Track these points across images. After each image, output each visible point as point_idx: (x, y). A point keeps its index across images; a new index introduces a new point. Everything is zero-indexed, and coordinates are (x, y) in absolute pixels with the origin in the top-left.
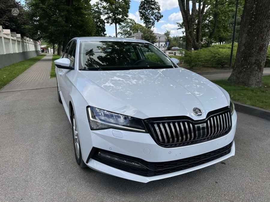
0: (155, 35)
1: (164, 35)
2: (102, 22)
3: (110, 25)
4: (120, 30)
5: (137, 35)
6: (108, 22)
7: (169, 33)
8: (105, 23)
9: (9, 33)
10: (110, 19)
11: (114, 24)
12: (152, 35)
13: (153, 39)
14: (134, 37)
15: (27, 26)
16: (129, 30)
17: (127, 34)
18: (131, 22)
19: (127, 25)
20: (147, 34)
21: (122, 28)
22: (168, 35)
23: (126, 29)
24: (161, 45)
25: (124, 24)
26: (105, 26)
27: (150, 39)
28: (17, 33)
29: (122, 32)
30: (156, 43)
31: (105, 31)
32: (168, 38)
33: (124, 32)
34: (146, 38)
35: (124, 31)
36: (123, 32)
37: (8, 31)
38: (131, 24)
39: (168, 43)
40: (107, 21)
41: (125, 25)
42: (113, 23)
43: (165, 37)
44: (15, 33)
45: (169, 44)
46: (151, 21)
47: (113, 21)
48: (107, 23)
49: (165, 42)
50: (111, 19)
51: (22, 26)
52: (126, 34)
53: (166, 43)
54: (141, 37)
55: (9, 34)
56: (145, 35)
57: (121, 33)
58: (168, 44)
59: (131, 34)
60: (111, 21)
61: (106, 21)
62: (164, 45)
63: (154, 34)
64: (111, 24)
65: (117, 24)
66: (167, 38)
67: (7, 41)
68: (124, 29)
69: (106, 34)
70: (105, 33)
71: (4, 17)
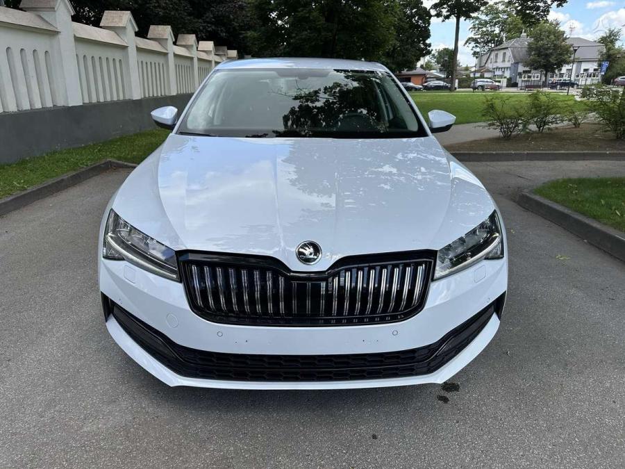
0: (568, 42)
1: (599, 42)
2: (425, 15)
3: (443, 21)
4: (474, 32)
5: (516, 45)
6: (438, 15)
7: (616, 36)
8: (430, 16)
9: (211, 49)
10: (445, 6)
11: (453, 19)
12: (558, 42)
13: (561, 54)
14: (507, 48)
15: (249, 33)
16: (497, 30)
17: (490, 42)
18: (505, 12)
19: (494, 18)
20: (545, 42)
21: (479, 28)
22: (612, 42)
23: (489, 29)
24: (585, 70)
25: (487, 15)
26: (429, 24)
27: (551, 54)
28: (228, 49)
29: (477, 37)
30: (568, 63)
31: (428, 36)
32: (609, 50)
33: (483, 38)
34: (542, 50)
35: (483, 34)
36: (479, 36)
37: (209, 45)
38: (506, 17)
39: (606, 64)
40: (435, 13)
41: (487, 19)
42: (450, 15)
43: (599, 48)
44: (225, 48)
45: (608, 69)
46: (539, 7)
47: (451, 12)
48: (435, 15)
49: (599, 61)
50: (448, 6)
51: (241, 34)
52: (487, 43)
53: (600, 65)
54: (526, 49)
55: (211, 51)
56: (541, 43)
57: (475, 40)
58: (604, 68)
59: (501, 42)
60: (448, 11)
61: (433, 12)
62: (595, 70)
63: (566, 39)
64: (447, 17)
65: (462, 19)
66: (605, 51)
67: (205, 65)
68: (484, 29)
69: (430, 45)
70: (428, 41)
71: (207, 15)
